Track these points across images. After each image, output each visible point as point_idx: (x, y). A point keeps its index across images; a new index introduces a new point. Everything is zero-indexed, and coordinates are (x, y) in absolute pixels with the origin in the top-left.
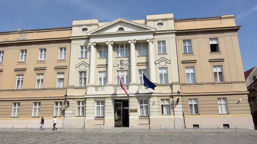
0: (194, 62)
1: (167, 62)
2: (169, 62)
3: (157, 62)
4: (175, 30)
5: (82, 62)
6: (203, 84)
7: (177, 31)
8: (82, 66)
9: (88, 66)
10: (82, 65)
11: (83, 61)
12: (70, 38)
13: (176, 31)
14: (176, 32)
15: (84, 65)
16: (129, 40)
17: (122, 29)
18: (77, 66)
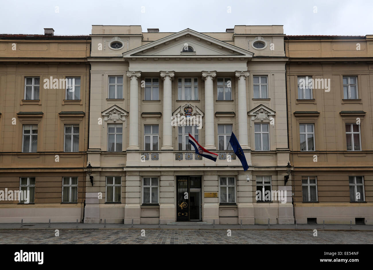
0: (316, 115)
1: (268, 114)
2: (273, 113)
3: (252, 114)
4: (285, 57)
5: (115, 107)
6: (327, 153)
7: (290, 58)
8: (115, 113)
9: (125, 114)
10: (115, 111)
11: (115, 105)
12: (89, 60)
13: (287, 60)
14: (287, 62)
15: (117, 112)
16: (203, 71)
17: (190, 49)
18: (104, 114)
